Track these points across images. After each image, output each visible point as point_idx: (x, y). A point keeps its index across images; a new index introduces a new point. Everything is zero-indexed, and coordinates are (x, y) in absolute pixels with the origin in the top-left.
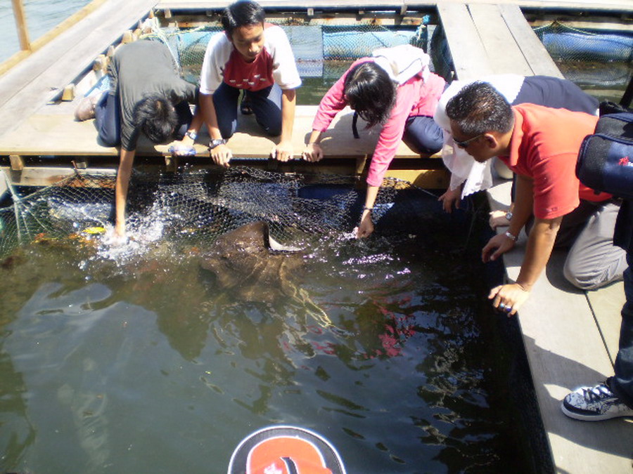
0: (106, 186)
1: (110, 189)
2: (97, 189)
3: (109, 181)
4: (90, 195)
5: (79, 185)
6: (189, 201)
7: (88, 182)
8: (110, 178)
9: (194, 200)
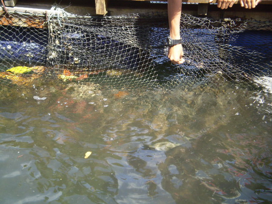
0: (33, 26)
1: (37, 29)
2: (25, 28)
3: (37, 20)
4: (17, 34)
5: (6, 23)
6: (117, 45)
7: (15, 20)
8: (39, 17)
9: (121, 44)
